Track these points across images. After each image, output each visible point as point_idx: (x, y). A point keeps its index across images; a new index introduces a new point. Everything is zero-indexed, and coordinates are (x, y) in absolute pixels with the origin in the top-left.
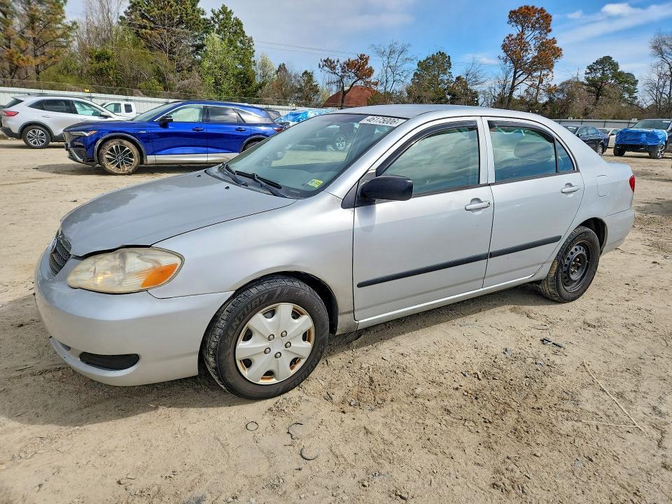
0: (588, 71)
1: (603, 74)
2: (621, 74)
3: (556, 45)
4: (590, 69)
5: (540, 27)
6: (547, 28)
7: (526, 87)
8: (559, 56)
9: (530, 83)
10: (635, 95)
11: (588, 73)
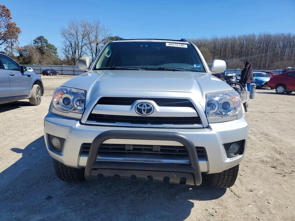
0: (34, 42)
1: (42, 44)
2: (50, 45)
3: (16, 26)
4: (35, 42)
5: (5, 15)
6: (9, 16)
7: (5, 47)
8: (19, 32)
9: (7, 45)
10: (57, 55)
11: (34, 43)
